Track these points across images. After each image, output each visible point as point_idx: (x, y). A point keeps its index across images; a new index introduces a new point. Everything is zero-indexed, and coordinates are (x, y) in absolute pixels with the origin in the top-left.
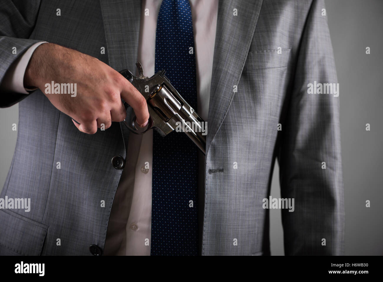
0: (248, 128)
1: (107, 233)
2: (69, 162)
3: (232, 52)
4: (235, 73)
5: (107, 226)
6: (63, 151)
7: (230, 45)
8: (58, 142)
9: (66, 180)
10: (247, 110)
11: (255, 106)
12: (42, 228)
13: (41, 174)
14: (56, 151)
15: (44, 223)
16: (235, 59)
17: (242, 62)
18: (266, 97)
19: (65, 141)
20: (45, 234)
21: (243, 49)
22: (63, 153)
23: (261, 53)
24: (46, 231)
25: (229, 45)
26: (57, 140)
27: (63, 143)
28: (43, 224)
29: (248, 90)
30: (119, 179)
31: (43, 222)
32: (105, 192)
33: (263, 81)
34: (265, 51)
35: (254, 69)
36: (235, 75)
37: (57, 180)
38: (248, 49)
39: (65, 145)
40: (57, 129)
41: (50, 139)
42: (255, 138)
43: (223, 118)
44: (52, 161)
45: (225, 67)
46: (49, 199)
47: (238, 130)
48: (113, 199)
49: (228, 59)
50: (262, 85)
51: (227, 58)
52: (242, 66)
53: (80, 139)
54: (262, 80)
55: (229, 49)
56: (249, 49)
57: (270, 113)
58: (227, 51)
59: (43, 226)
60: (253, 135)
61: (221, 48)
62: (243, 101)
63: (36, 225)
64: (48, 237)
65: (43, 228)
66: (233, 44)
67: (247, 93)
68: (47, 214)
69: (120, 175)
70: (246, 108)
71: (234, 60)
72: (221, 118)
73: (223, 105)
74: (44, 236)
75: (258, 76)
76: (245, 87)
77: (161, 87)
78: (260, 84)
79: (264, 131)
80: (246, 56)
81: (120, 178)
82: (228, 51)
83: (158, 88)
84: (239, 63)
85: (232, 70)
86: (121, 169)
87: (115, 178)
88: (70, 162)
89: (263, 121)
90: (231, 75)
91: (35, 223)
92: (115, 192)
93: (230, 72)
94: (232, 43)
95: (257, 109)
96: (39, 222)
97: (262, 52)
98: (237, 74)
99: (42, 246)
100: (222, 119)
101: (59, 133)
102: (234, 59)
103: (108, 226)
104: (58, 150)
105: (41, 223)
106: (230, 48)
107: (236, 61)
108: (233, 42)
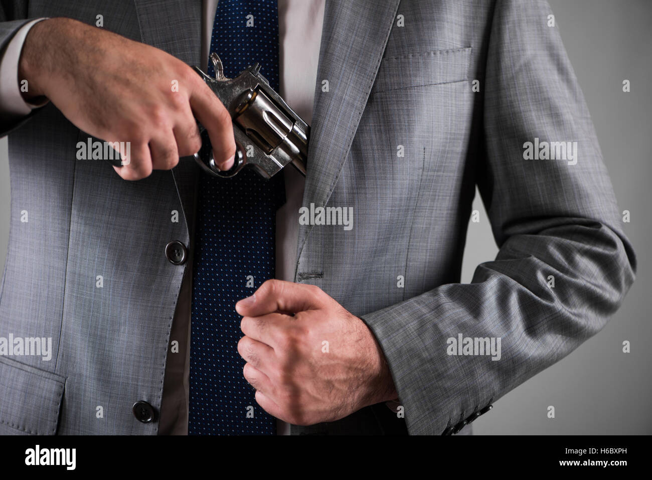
0: (377, 197)
1: (165, 380)
2: (94, 261)
3: (351, 61)
4: (355, 99)
5: (164, 367)
6: (83, 242)
7: (348, 48)
8: (74, 227)
9: (89, 292)
10: (377, 165)
11: (392, 156)
12: (55, 382)
13: (48, 287)
14: (70, 243)
15: (58, 373)
16: (356, 73)
17: (369, 79)
18: (415, 139)
19: (86, 224)
20: (62, 393)
21: (372, 54)
22: (83, 246)
23: (403, 60)
24: (61, 387)
25: (346, 48)
26: (72, 223)
27: (82, 228)
28: (57, 375)
29: (379, 127)
30: (181, 282)
31: (57, 371)
32: (157, 307)
33: (408, 110)
34: (410, 56)
35: (390, 88)
36: (355, 104)
37: (75, 295)
38: (381, 54)
39: (87, 232)
40: (72, 205)
41: (59, 224)
42: (390, 213)
43: (334, 184)
44: (65, 262)
45: (339, 89)
46: (63, 329)
47: (356, 202)
48: (171, 318)
49: (344, 75)
50: (406, 117)
51: (342, 72)
52: (369, 87)
53: (110, 217)
54: (405, 108)
55: (345, 56)
56: (383, 54)
57: (422, 166)
58: (342, 60)
59: (56, 377)
60: (385, 209)
61: (332, 54)
62: (369, 147)
63: (46, 378)
64: (66, 397)
65: (57, 381)
66: (353, 46)
67: (377, 133)
68: (63, 356)
69: (182, 276)
70: (374, 160)
71: (356, 76)
72: (330, 182)
73: (334, 158)
74: (60, 395)
75: (397, 101)
76: (374, 123)
77: (255, 94)
78: (402, 117)
79: (409, 199)
80: (376, 67)
81: (181, 280)
82: (344, 60)
83: (250, 96)
84: (364, 82)
85: (351, 94)
86: (182, 264)
87: (174, 281)
88: (96, 259)
89: (406, 182)
90: (348, 103)
91: (44, 374)
92: (175, 307)
93: (347, 98)
94: (353, 44)
95: (395, 162)
96: (50, 372)
97: (405, 57)
98: (358, 101)
99: (58, 413)
100: (332, 184)
101: (74, 212)
102: (354, 74)
103: (166, 367)
104: (74, 241)
105: (54, 374)
106: (348, 53)
107: (358, 77)
108: (353, 42)
